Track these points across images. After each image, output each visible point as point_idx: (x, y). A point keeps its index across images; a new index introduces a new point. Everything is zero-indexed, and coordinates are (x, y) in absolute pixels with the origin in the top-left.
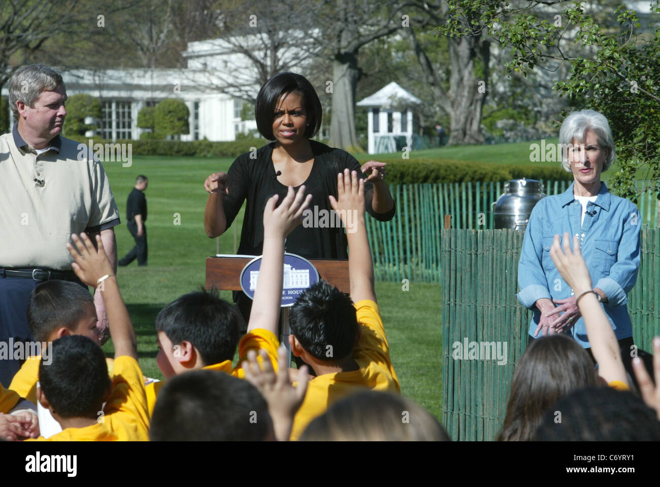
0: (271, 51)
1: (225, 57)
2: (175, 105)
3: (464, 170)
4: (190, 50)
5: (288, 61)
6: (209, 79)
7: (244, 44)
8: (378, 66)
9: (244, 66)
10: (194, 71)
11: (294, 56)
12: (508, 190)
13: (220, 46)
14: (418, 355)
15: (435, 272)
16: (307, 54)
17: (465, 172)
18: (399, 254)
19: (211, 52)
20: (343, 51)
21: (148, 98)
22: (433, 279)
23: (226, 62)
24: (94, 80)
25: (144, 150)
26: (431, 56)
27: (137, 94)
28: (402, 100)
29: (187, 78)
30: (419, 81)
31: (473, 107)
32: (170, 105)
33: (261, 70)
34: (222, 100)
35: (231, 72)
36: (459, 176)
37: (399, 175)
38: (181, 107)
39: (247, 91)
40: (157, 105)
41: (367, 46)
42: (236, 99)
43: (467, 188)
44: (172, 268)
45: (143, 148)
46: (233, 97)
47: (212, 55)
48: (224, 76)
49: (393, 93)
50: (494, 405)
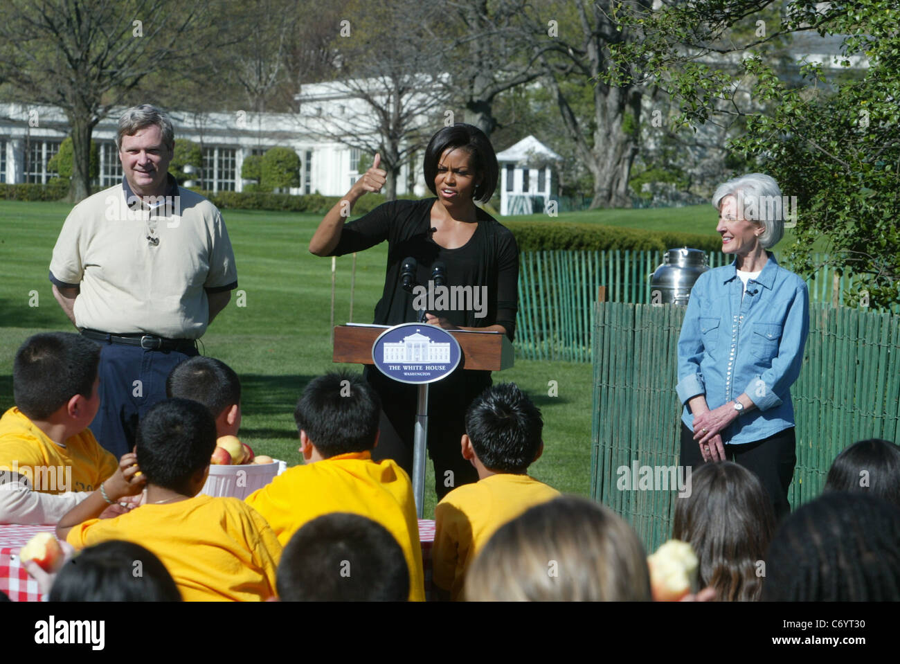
0: (394, 97)
1: (342, 102)
2: (285, 154)
3: (612, 237)
4: (303, 93)
5: (413, 108)
6: (323, 126)
7: (364, 88)
8: (514, 116)
9: (363, 112)
10: (307, 117)
11: (419, 103)
12: (668, 259)
13: (338, 89)
14: (557, 443)
15: (576, 350)
16: (435, 101)
17: (612, 239)
18: (534, 328)
19: (327, 96)
20: (475, 99)
21: (254, 146)
22: (574, 358)
23: (343, 107)
24: (195, 124)
25: (249, 204)
26: (574, 107)
27: (244, 141)
28: (541, 155)
29: (299, 124)
30: (560, 135)
31: (620, 166)
32: (279, 154)
33: (382, 117)
34: (337, 150)
35: (349, 119)
36: (605, 243)
37: (538, 240)
38: (291, 156)
39: (365, 141)
40: (264, 154)
41: (501, 94)
42: (353, 149)
43: (614, 257)
44: (279, 337)
45: (247, 200)
46: (350, 146)
47: (327, 99)
48: (341, 123)
49: (530, 147)
50: (648, 500)
